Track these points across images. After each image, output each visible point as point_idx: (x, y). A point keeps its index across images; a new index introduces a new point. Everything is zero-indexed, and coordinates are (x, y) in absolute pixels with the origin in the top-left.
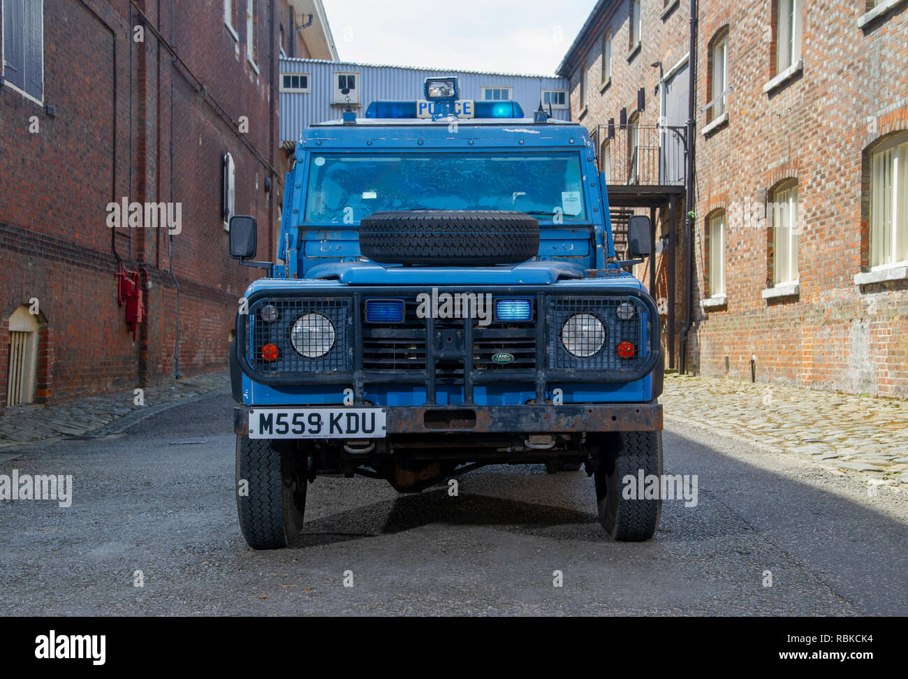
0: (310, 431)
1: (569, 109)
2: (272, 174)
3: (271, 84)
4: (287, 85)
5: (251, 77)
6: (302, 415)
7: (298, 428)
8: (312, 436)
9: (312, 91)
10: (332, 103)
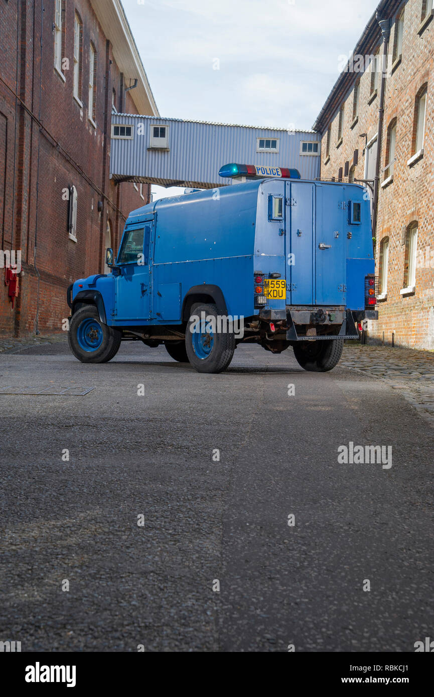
1: (320, 156)
2: (103, 198)
3: (105, 133)
4: (116, 133)
5: (90, 131)
9: (134, 138)
10: (148, 147)
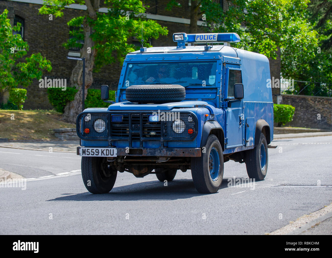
0: (96, 154)
6: (93, 150)
7: (93, 153)
8: (96, 156)
